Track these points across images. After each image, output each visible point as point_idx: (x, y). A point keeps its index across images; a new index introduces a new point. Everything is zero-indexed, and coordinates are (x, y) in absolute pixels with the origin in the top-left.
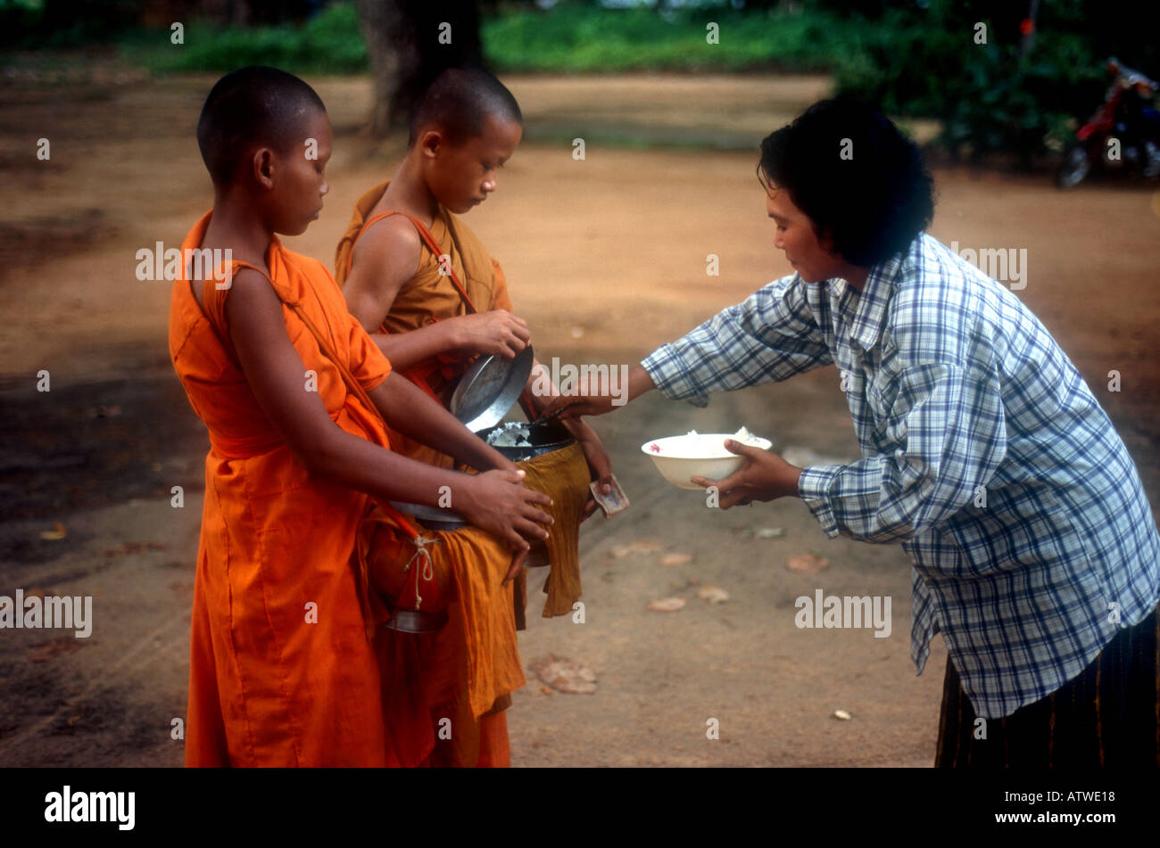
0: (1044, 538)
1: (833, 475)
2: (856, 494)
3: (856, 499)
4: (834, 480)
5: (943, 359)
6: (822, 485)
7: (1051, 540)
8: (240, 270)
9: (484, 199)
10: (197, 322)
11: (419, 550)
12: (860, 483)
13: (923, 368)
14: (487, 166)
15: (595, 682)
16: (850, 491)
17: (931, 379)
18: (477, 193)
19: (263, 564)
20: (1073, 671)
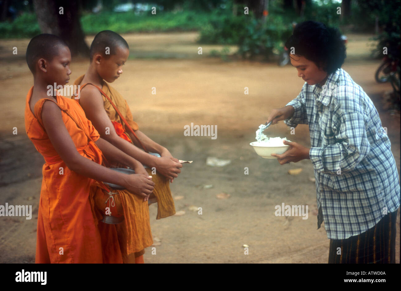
0: (367, 181)
1: (322, 150)
2: (331, 156)
3: (331, 158)
4: (323, 151)
5: (356, 111)
6: (319, 153)
7: (361, 184)
8: (45, 101)
9: (119, 77)
10: (33, 120)
11: (110, 196)
12: (332, 152)
13: (349, 113)
14: (119, 64)
15: (160, 242)
16: (329, 155)
17: (352, 117)
18: (116, 75)
19: (59, 200)
20: (371, 226)
